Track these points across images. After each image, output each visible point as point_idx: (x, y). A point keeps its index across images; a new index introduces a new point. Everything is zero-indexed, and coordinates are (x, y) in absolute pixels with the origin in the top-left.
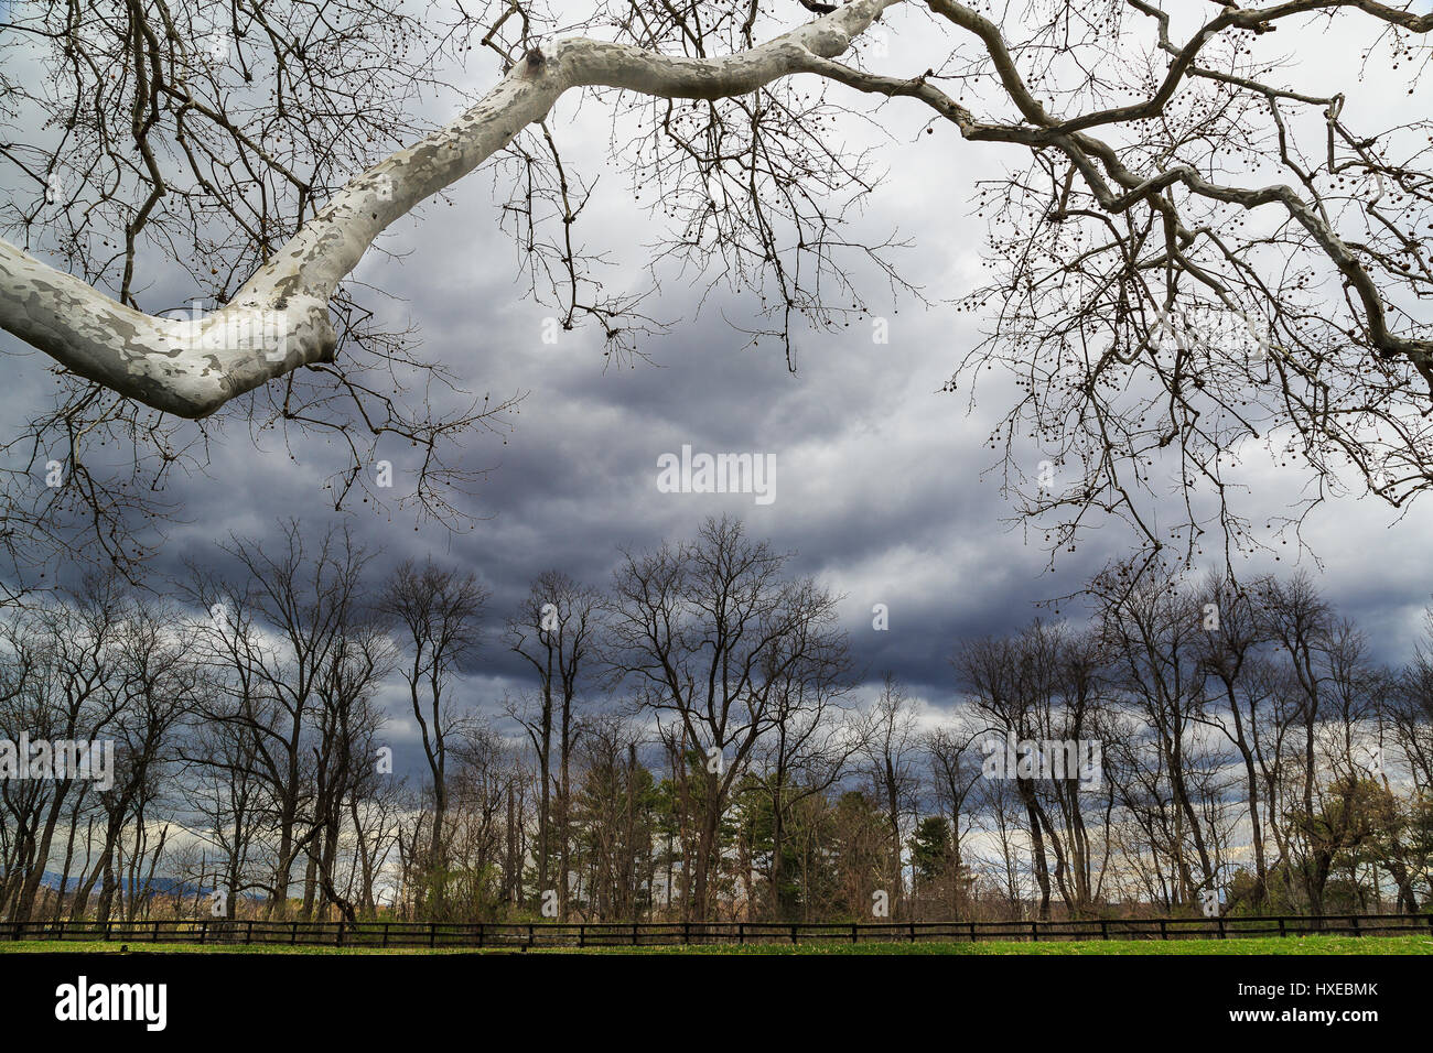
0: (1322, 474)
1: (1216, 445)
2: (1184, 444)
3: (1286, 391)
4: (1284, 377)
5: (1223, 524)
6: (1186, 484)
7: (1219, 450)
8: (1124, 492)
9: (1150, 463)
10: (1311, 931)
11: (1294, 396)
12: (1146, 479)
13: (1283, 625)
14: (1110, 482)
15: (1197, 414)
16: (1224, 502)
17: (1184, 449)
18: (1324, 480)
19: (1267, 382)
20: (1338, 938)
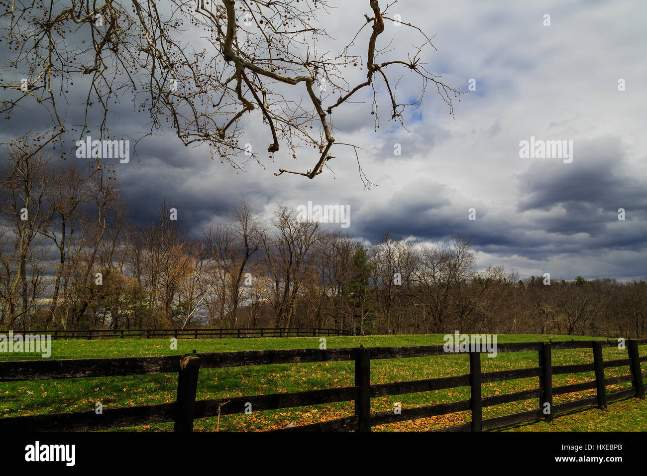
0: (155, 122)
1: (110, 88)
2: (94, 81)
3: (152, 75)
4: (154, 67)
5: (101, 130)
6: (88, 104)
7: (111, 92)
8: (52, 94)
9: (72, 84)
10: (72, 337)
11: (155, 79)
12: (67, 92)
13: (99, 196)
14: (45, 86)
15: (106, 68)
16: (105, 119)
17: (93, 83)
18: (154, 126)
19: (145, 67)
20: (83, 340)
